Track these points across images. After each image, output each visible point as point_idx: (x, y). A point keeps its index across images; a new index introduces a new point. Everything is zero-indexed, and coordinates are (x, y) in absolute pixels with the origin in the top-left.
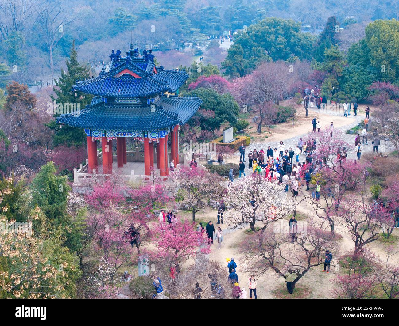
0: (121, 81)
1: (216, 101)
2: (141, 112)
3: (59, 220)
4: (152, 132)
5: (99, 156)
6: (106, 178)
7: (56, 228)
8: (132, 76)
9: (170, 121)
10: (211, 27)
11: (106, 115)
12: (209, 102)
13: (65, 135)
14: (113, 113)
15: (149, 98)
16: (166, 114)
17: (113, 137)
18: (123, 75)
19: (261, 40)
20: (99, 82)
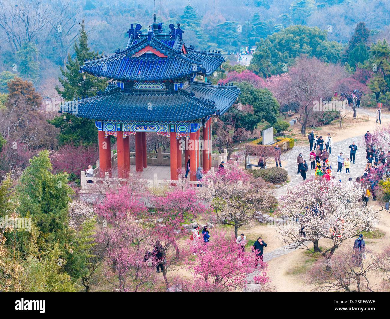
0: (141, 61)
1: (252, 96)
2: (166, 100)
3: (56, 236)
4: (181, 125)
5: (113, 159)
6: (122, 183)
7: (52, 247)
8: (155, 55)
9: (204, 110)
10: (228, 43)
11: (123, 104)
12: (244, 97)
13: (73, 134)
14: (131, 102)
15: (177, 82)
16: (199, 101)
17: (131, 132)
18: (145, 54)
19: (285, 48)
20: (114, 62)
